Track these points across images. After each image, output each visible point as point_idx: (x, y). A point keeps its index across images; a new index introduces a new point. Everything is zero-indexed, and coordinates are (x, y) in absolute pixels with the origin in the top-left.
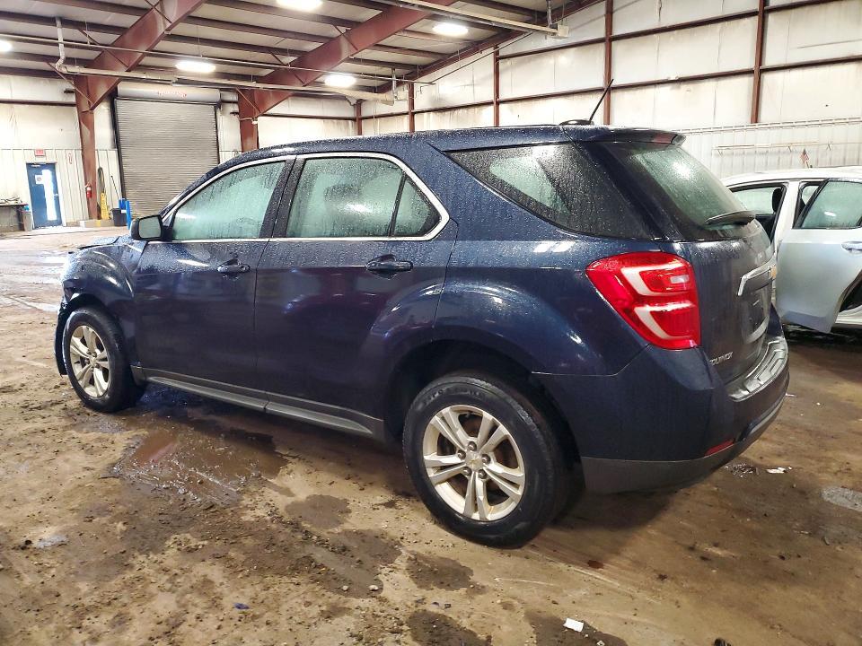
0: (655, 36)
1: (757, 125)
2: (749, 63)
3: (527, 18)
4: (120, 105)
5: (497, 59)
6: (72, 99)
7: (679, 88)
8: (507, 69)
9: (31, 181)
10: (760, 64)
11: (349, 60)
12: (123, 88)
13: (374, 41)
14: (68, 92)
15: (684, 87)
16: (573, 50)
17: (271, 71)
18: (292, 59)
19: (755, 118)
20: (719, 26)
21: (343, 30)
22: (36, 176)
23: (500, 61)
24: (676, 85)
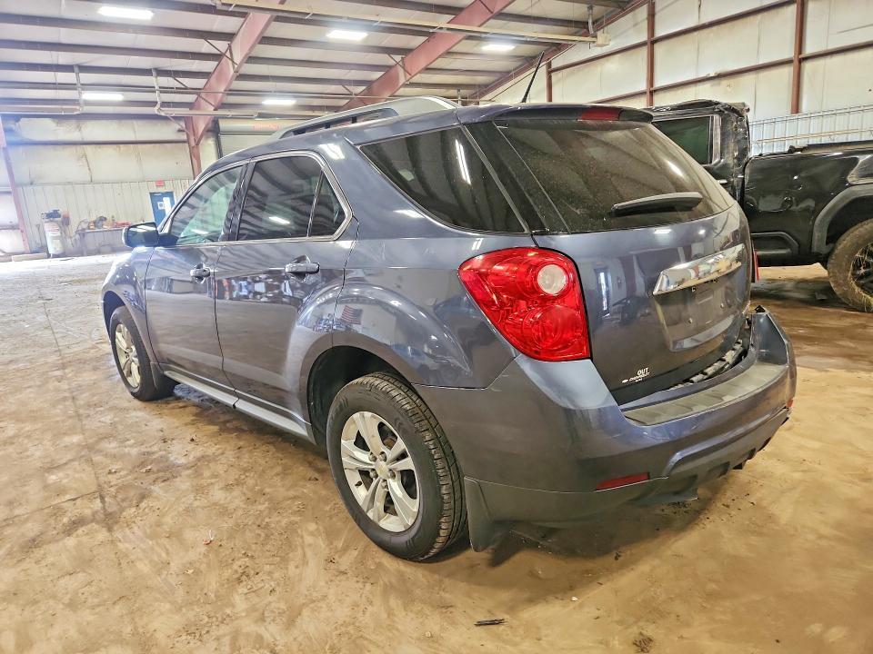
0: (696, 33)
1: (797, 116)
2: (789, 53)
3: (573, 30)
4: (224, 139)
5: (550, 72)
6: (184, 137)
7: (719, 84)
8: (559, 81)
9: (155, 207)
10: (800, 53)
11: (405, 85)
12: (223, 125)
13: (423, 65)
14: (180, 131)
15: (725, 82)
16: (618, 55)
17: (347, 101)
18: (362, 88)
19: (796, 108)
20: (759, 17)
21: (398, 58)
22: (159, 203)
23: (552, 74)
24: (716, 82)
